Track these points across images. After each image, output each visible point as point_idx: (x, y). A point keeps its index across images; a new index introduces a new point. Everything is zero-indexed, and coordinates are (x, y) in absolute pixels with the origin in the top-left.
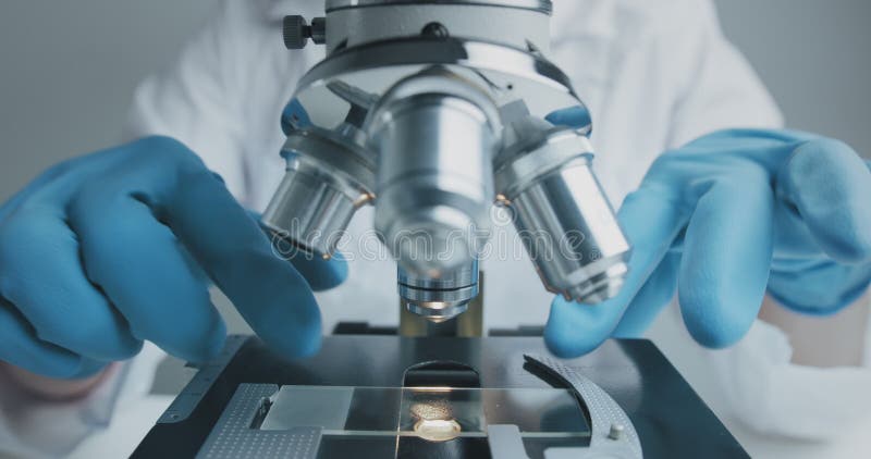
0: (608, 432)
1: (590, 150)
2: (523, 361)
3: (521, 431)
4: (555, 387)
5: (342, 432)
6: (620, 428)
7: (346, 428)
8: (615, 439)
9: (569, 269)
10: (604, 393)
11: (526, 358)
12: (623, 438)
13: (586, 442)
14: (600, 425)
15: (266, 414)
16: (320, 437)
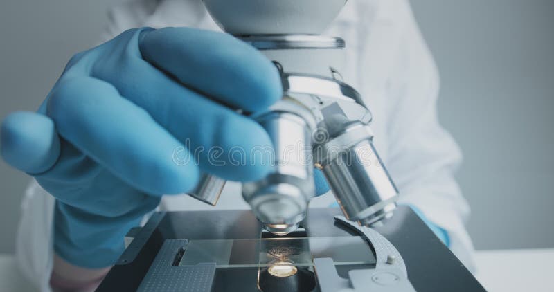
0: (386, 260)
1: (371, 133)
2: (334, 221)
3: (334, 261)
4: (353, 235)
5: (227, 266)
6: (393, 257)
7: (230, 263)
8: (390, 264)
9: (361, 209)
10: (383, 237)
11: (336, 219)
12: (395, 263)
13: (373, 266)
14: (381, 257)
15: (181, 258)
16: (215, 269)
